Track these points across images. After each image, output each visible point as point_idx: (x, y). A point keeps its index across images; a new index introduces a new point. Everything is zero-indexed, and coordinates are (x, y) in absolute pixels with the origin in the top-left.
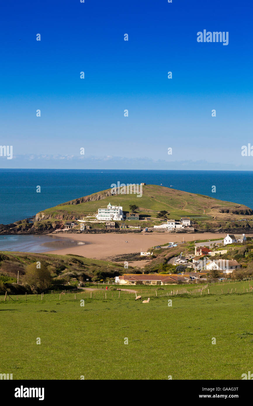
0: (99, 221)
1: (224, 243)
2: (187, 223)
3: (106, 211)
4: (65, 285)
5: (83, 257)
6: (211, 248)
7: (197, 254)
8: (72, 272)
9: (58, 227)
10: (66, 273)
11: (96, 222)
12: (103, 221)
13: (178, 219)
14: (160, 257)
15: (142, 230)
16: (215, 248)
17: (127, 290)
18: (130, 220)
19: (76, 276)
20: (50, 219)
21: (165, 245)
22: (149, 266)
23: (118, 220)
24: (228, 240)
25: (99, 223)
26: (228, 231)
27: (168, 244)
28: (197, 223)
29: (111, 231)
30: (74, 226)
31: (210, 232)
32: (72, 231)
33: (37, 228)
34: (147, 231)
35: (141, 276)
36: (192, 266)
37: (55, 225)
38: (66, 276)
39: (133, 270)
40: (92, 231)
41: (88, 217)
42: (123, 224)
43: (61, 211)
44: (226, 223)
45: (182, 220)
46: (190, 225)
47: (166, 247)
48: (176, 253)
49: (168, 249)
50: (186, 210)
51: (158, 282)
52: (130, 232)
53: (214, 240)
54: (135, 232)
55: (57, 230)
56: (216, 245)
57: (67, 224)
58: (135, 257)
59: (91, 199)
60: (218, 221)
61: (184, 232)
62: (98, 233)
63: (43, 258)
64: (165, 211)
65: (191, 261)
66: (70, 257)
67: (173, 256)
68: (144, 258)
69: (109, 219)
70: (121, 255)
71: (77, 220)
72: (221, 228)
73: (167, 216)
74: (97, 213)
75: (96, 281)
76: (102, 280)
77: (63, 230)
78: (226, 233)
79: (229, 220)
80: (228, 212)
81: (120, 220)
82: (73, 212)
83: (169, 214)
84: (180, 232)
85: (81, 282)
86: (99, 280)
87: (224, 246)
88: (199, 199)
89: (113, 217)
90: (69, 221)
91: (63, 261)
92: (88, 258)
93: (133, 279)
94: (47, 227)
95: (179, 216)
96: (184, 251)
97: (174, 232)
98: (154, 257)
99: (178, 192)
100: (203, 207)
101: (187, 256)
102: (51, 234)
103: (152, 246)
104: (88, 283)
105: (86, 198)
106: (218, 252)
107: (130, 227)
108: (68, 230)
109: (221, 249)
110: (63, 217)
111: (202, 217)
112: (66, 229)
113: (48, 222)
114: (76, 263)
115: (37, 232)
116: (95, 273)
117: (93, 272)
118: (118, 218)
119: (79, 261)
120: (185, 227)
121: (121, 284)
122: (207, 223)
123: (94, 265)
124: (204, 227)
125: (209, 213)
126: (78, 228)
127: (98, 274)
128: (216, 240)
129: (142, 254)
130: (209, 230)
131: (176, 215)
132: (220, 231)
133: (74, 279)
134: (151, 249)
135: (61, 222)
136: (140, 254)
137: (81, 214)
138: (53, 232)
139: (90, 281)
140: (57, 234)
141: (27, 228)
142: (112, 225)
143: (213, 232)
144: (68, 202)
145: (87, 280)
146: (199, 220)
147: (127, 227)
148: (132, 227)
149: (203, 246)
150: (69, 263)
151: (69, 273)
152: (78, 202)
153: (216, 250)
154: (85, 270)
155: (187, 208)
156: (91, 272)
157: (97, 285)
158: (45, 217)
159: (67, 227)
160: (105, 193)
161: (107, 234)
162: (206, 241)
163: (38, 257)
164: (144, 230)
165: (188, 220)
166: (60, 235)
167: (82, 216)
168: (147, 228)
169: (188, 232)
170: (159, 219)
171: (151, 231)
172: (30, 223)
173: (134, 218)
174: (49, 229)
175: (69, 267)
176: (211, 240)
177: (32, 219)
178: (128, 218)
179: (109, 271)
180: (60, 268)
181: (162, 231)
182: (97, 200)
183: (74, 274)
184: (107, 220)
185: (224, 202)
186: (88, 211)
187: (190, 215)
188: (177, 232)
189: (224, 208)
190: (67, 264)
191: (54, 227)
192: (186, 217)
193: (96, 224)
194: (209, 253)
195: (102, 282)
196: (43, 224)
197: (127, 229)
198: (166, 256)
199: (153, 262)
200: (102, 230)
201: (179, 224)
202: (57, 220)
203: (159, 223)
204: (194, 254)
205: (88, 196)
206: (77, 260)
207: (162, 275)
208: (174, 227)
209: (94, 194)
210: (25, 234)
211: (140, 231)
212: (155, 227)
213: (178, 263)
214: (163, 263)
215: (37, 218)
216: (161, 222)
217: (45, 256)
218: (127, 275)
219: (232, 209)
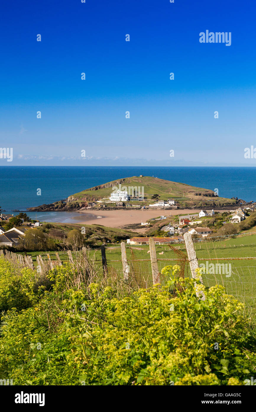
0: (112, 201)
1: (199, 216)
2: (172, 202)
3: (116, 195)
4: (94, 245)
5: (104, 226)
6: (190, 219)
7: (181, 224)
8: (97, 236)
9: (83, 206)
10: (93, 237)
11: (110, 202)
12: (115, 201)
13: (166, 200)
14: (155, 226)
15: (141, 208)
16: (193, 219)
17: (136, 248)
18: (132, 201)
19: (101, 239)
20: (78, 201)
21: (158, 218)
22: (148, 232)
23: (124, 201)
24: (202, 214)
25: (112, 203)
26: (200, 208)
27: (160, 217)
28: (179, 203)
29: (120, 209)
30: (94, 205)
31: (188, 208)
32: (93, 209)
33: (69, 207)
34: (145, 208)
35: (145, 239)
36: (178, 232)
37: (82, 205)
38: (93, 239)
39: (138, 234)
40: (107, 208)
41: (104, 199)
42: (128, 204)
43: (85, 195)
44: (199, 202)
45: (168, 201)
46: (174, 204)
47: (159, 219)
48: (166, 223)
49: (160, 220)
50: (171, 194)
51: (157, 243)
52: (133, 209)
53: (191, 214)
54: (136, 209)
55: (82, 208)
56: (194, 218)
57: (90, 204)
58: (138, 226)
59: (105, 186)
60: (194, 201)
61: (170, 209)
62: (111, 210)
63: (77, 227)
64: (157, 195)
65: (177, 228)
66: (94, 226)
67: (164, 225)
68: (144, 227)
69: (118, 200)
70: (128, 225)
71: (96, 201)
72: (196, 206)
73: (158, 198)
74: (110, 196)
75: (114, 242)
76: (118, 242)
77: (87, 208)
78: (199, 209)
79: (201, 200)
80: (200, 195)
81: (126, 201)
82: (93, 196)
83: (159, 197)
84: (167, 209)
85: (104, 243)
86: (116, 242)
87: (199, 218)
88: (181, 186)
89: (121, 199)
90: (91, 202)
91: (90, 229)
92: (107, 226)
93: (140, 241)
94: (75, 206)
95: (167, 198)
96: (172, 221)
97: (163, 209)
98: (151, 226)
99: (165, 181)
100: (183, 191)
101: (174, 225)
102: (78, 211)
103: (150, 218)
104: (109, 243)
105: (102, 186)
106: (195, 222)
107: (133, 206)
108: (90, 208)
109: (197, 220)
110: (87, 199)
111: (182, 199)
112: (89, 207)
113: (77, 202)
114: (100, 230)
115: (69, 210)
116: (113, 237)
117: (112, 236)
118: (124, 200)
119: (101, 229)
120: (171, 205)
121: (132, 244)
122: (186, 203)
123: (112, 231)
124: (184, 205)
125: (187, 196)
126: (97, 206)
127: (115, 238)
128: (193, 214)
129: (142, 224)
130: (188, 207)
131: (164, 197)
132: (195, 208)
133: (99, 241)
134: (149, 220)
135: (86, 203)
136: (141, 224)
137: (99, 196)
138: (80, 210)
139: (110, 242)
140: (82, 211)
141: (62, 207)
142: (120, 204)
143: (190, 209)
144: (90, 189)
145: (108, 241)
146: (181, 200)
147: (131, 206)
148: (134, 205)
149: (184, 218)
150: (95, 230)
151: (96, 237)
152: (97, 189)
153: (194, 221)
154: (106, 235)
155: (172, 193)
156: (110, 236)
157: (115, 245)
158: (74, 199)
159: (90, 206)
160: (115, 183)
161: (117, 211)
162: (186, 215)
163: (74, 226)
164: (143, 208)
165: (173, 200)
166: (85, 211)
167: (100, 198)
168: (145, 206)
169: (173, 209)
170: (153, 200)
171: (148, 209)
172: (64, 203)
173: (136, 200)
174: (77, 208)
175: (94, 232)
176: (190, 214)
177: (65, 200)
178: (132, 200)
179: (122, 235)
180: (89, 233)
181: (155, 209)
182: (109, 187)
183: (99, 238)
184: (117, 201)
185: (198, 188)
186: (104, 194)
187: (174, 197)
188: (165, 209)
189: (197, 192)
190: (93, 231)
191: (80, 206)
192: (172, 198)
193: (109, 204)
194: (189, 223)
195: (118, 243)
196: (73, 204)
197: (131, 207)
198: (159, 225)
199: (150, 229)
200: (114, 208)
201: (166, 203)
202: (83, 201)
203: (153, 203)
204: (179, 224)
205: (104, 185)
206: (100, 228)
207: (158, 238)
208: (163, 206)
209: (107, 183)
210: (61, 211)
211: (140, 209)
212: (150, 205)
213: (168, 230)
214: (157, 230)
215: (69, 200)
216: (154, 202)
217: (78, 225)
218: (135, 238)
219: (203, 193)
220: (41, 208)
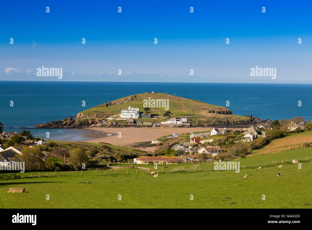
0: (122, 119)
1: (211, 135)
2: (185, 120)
3: (127, 112)
4: (98, 164)
5: (111, 144)
6: (201, 138)
7: (191, 142)
8: (103, 155)
9: (93, 123)
10: (99, 156)
11: (120, 119)
12: (125, 118)
13: (178, 118)
14: (165, 144)
15: (152, 125)
16: (205, 138)
17: (142, 168)
18: (143, 118)
19: (106, 158)
20: (88, 118)
21: (169, 136)
22: (157, 151)
23: (135, 118)
24: (214, 132)
25: (122, 120)
26: (214, 126)
27: (171, 135)
28: (192, 120)
29: (131, 126)
30: (104, 122)
31: (201, 126)
32: (103, 126)
33: (78, 124)
34: (156, 126)
35: (152, 158)
36: (188, 151)
37: (91, 122)
38: (99, 158)
39: (146, 153)
40: (118, 126)
41: (114, 116)
42: (139, 121)
43: (95, 111)
44: (212, 120)
45: (181, 118)
46: (187, 121)
47: (170, 137)
48: (177, 142)
49: (171, 139)
50: (184, 111)
51: (164, 162)
52: (144, 126)
53: (204, 132)
54: (148, 126)
55: (92, 125)
56: (205, 136)
57: (100, 121)
58: (148, 144)
59: (116, 103)
60: (207, 118)
61: (183, 126)
62: (122, 127)
63: (82, 145)
64: (169, 112)
65: (188, 147)
66: (101, 144)
67: (175, 144)
68: (154, 145)
69: (129, 117)
70: (138, 143)
71: (106, 118)
72: (209, 124)
73: (171, 115)
74: (121, 113)
75: (120, 161)
76: (124, 161)
77: (97, 125)
78: (212, 127)
79: (214, 118)
80: (214, 112)
81: (137, 118)
82: (103, 112)
83: (172, 114)
84: (179, 127)
85: (109, 162)
86: (122, 161)
87: (211, 137)
88: (193, 103)
89: (132, 116)
90: (101, 119)
91: (96, 147)
92: (114, 145)
93: (146, 160)
94: (85, 123)
95: (179, 115)
96: (183, 140)
97: (175, 126)
98: (161, 144)
99: (178, 98)
100: (196, 108)
101: (185, 144)
102: (88, 128)
103: (160, 136)
104: (115, 163)
105: (113, 102)
106: (207, 141)
107: (144, 123)
108: (100, 125)
109: (208, 138)
110: (97, 116)
111: (195, 116)
112: (99, 125)
113: (86, 119)
114: (106, 149)
115: (78, 127)
116: (119, 156)
117: (118, 155)
118: (135, 116)
119: (108, 147)
120: (184, 123)
121: (138, 164)
122: (199, 120)
123: (119, 150)
124: (197, 123)
125: (200, 113)
126: (107, 123)
127: (121, 156)
128: (205, 132)
129: (153, 142)
130: (200, 125)
131: (177, 114)
132: (208, 126)
133: (105, 160)
134: (159, 138)
135: (95, 120)
136: (151, 142)
137: (109, 113)
138: (90, 127)
139: (116, 161)
140: (92, 128)
141: (71, 124)
142: (131, 121)
143: (203, 126)
144: (100, 105)
145: (114, 160)
146: (193, 118)
147: (142, 123)
148: (145, 123)
149: (196, 136)
150: (101, 148)
151: (101, 156)
152: (107, 105)
153: (205, 139)
154: (112, 154)
155: (185, 110)
156: (117, 155)
157: (121, 165)
158: (83, 116)
159: (100, 123)
160: (126, 99)
161: (128, 128)
162: (198, 133)
163: (79, 145)
164: (154, 125)
165: (186, 118)
166: (94, 129)
167: (110, 115)
168: (156, 124)
169: (186, 127)
170: (164, 117)
171: (159, 126)
172: (73, 120)
173: (147, 117)
174: (87, 125)
175: (100, 151)
176: (202, 132)
177: (75, 117)
178: (143, 117)
179: (129, 154)
180: (94, 152)
181: (167, 126)
182: (120, 103)
183: (104, 157)
184: (128, 118)
185: (211, 105)
186: (115, 111)
187: (188, 114)
188: (177, 127)
189: (211, 109)
190: (99, 149)
191: (90, 123)
192: (184, 116)
193: (120, 121)
194: (200, 141)
195: (124, 162)
196: (82, 121)
197: (142, 125)
198: (170, 144)
199: (160, 148)
200: (124, 125)
201: (179, 121)
202: (92, 118)
203: (165, 120)
204: (190, 142)
205: (115, 101)
206: (106, 147)
207: (167, 157)
208: (176, 123)
209: (118, 100)
210: (69, 128)
211: (151, 126)
212: (162, 123)
213: (178, 149)
214: (167, 149)
215: (78, 117)
216: (166, 120)
217: (84, 144)
218: (142, 157)
219: (216, 110)
220: (49, 124)
